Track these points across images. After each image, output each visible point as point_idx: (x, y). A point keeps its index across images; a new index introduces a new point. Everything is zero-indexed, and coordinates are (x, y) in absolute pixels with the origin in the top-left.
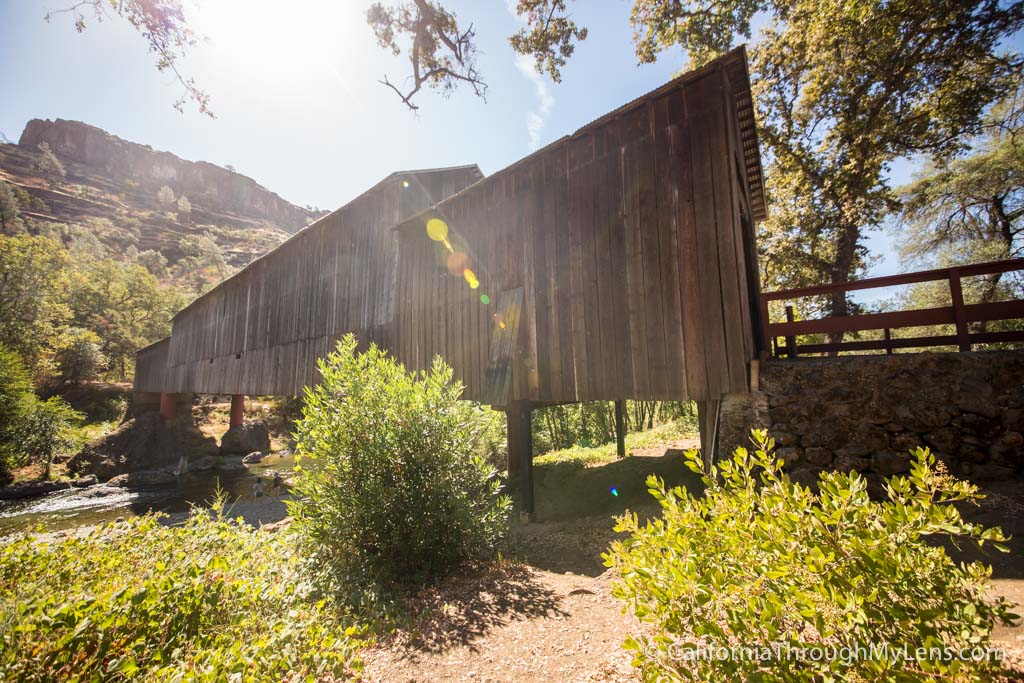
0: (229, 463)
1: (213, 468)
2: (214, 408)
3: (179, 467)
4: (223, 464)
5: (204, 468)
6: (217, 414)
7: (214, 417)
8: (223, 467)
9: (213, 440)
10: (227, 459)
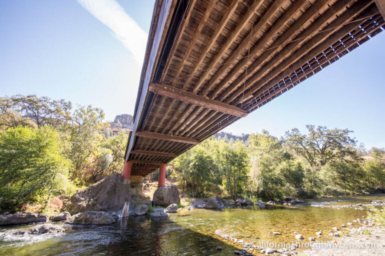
0: (157, 212)
1: (146, 214)
2: (152, 185)
3: (123, 211)
4: (153, 212)
5: (139, 214)
6: (153, 187)
7: (152, 189)
8: (152, 214)
9: (149, 198)
10: (156, 209)
